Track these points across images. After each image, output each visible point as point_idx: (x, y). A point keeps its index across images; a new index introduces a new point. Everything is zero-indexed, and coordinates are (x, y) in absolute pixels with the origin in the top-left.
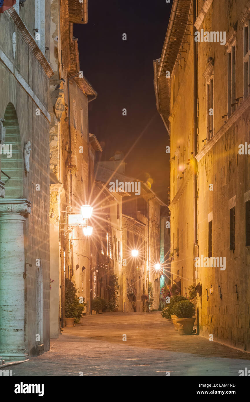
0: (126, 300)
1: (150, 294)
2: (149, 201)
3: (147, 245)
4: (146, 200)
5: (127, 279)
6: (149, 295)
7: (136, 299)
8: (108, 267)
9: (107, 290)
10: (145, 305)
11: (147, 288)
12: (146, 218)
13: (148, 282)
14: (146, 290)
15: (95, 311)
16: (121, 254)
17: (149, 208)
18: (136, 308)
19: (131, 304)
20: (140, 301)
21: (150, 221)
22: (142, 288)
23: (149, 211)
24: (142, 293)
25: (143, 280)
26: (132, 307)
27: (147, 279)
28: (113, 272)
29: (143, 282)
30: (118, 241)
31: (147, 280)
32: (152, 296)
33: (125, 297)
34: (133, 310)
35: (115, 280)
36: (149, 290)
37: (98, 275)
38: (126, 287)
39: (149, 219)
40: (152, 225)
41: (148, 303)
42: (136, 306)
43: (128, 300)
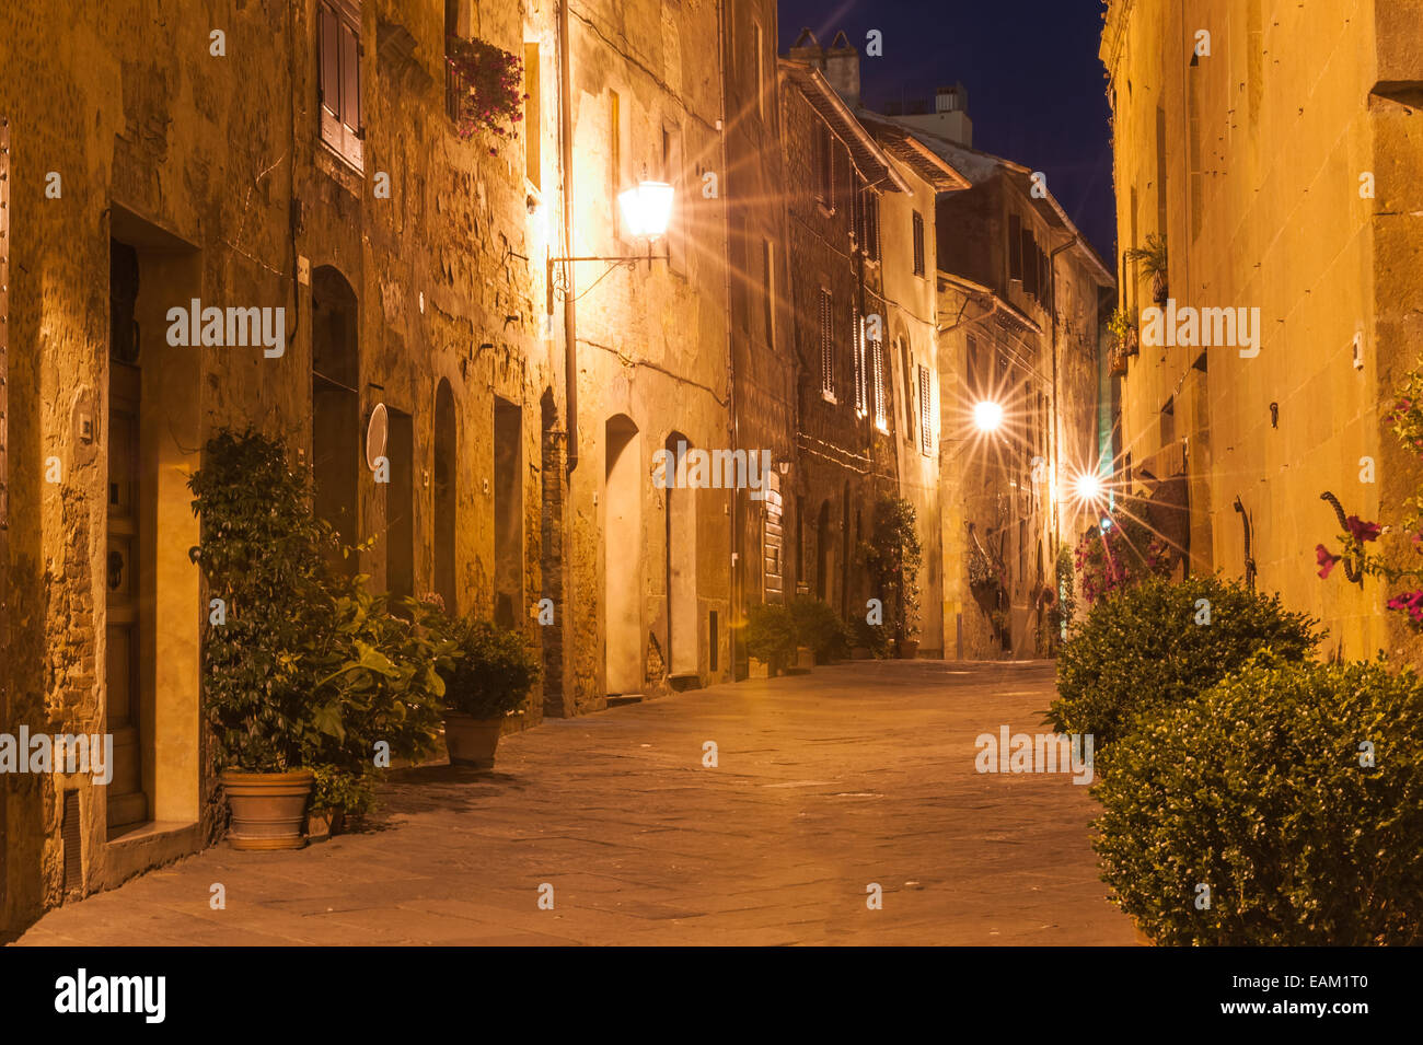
0: (965, 604)
1: (1063, 582)
2: (1056, 258)
3: (1051, 411)
4: (1043, 250)
5: (971, 527)
6: (1059, 585)
7: (1008, 601)
8: (868, 466)
9: (858, 561)
10: (1047, 621)
11: (1051, 561)
12: (1046, 314)
13: (1057, 542)
14: (1049, 569)
15: (762, 661)
16: (931, 421)
17: (1056, 282)
18: (1009, 635)
19: (988, 622)
20: (1026, 608)
21: (1061, 329)
22: (1032, 562)
23: (1057, 295)
24: (1035, 581)
25: (1037, 532)
26: (991, 631)
27: (1053, 530)
28: (895, 487)
29: (1037, 538)
30: (920, 367)
31: (1050, 534)
32: (1070, 592)
33: (960, 595)
34: (997, 644)
35: (899, 523)
36: (1058, 570)
37: (802, 493)
38: (965, 557)
39: (1056, 321)
40: (1069, 343)
41: (1056, 618)
42: (1009, 629)
43: (973, 605)
